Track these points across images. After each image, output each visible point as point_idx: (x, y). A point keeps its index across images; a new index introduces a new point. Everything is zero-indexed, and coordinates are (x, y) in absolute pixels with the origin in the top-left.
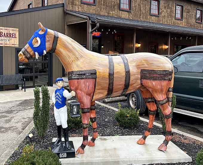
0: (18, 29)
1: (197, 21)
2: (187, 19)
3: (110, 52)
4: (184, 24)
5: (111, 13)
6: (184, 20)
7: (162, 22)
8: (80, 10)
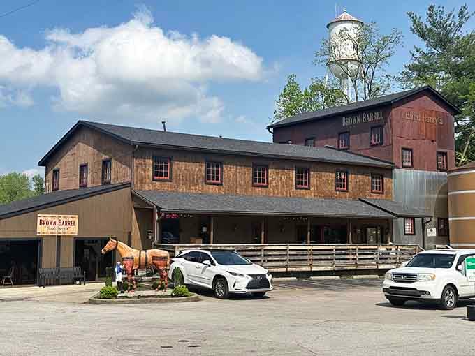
0: (77, 216)
1: (337, 188)
2: (317, 187)
3: (193, 239)
4: (312, 194)
5: (193, 188)
6: (312, 189)
7: (274, 194)
8: (151, 188)
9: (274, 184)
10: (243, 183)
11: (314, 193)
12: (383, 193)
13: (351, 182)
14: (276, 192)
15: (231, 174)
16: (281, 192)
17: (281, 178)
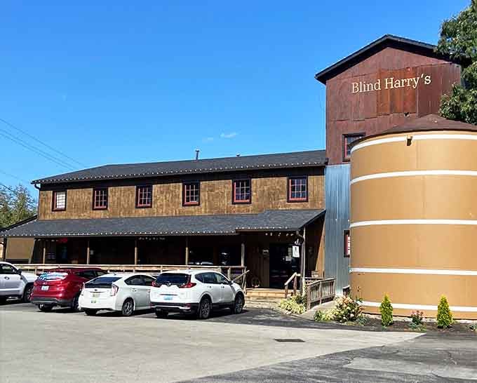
4: (203, 210)
5: (83, 215)
6: (202, 205)
7: (158, 214)
8: (51, 218)
9: (159, 204)
10: (126, 206)
11: (205, 209)
12: (307, 201)
13: (255, 192)
14: (161, 212)
15: (116, 199)
16: (166, 211)
17: (166, 196)
